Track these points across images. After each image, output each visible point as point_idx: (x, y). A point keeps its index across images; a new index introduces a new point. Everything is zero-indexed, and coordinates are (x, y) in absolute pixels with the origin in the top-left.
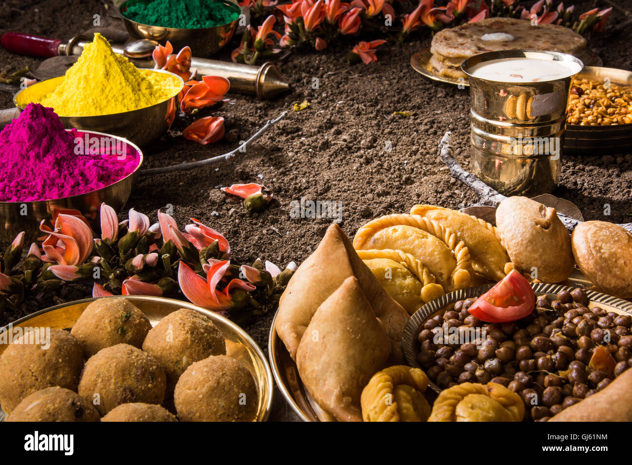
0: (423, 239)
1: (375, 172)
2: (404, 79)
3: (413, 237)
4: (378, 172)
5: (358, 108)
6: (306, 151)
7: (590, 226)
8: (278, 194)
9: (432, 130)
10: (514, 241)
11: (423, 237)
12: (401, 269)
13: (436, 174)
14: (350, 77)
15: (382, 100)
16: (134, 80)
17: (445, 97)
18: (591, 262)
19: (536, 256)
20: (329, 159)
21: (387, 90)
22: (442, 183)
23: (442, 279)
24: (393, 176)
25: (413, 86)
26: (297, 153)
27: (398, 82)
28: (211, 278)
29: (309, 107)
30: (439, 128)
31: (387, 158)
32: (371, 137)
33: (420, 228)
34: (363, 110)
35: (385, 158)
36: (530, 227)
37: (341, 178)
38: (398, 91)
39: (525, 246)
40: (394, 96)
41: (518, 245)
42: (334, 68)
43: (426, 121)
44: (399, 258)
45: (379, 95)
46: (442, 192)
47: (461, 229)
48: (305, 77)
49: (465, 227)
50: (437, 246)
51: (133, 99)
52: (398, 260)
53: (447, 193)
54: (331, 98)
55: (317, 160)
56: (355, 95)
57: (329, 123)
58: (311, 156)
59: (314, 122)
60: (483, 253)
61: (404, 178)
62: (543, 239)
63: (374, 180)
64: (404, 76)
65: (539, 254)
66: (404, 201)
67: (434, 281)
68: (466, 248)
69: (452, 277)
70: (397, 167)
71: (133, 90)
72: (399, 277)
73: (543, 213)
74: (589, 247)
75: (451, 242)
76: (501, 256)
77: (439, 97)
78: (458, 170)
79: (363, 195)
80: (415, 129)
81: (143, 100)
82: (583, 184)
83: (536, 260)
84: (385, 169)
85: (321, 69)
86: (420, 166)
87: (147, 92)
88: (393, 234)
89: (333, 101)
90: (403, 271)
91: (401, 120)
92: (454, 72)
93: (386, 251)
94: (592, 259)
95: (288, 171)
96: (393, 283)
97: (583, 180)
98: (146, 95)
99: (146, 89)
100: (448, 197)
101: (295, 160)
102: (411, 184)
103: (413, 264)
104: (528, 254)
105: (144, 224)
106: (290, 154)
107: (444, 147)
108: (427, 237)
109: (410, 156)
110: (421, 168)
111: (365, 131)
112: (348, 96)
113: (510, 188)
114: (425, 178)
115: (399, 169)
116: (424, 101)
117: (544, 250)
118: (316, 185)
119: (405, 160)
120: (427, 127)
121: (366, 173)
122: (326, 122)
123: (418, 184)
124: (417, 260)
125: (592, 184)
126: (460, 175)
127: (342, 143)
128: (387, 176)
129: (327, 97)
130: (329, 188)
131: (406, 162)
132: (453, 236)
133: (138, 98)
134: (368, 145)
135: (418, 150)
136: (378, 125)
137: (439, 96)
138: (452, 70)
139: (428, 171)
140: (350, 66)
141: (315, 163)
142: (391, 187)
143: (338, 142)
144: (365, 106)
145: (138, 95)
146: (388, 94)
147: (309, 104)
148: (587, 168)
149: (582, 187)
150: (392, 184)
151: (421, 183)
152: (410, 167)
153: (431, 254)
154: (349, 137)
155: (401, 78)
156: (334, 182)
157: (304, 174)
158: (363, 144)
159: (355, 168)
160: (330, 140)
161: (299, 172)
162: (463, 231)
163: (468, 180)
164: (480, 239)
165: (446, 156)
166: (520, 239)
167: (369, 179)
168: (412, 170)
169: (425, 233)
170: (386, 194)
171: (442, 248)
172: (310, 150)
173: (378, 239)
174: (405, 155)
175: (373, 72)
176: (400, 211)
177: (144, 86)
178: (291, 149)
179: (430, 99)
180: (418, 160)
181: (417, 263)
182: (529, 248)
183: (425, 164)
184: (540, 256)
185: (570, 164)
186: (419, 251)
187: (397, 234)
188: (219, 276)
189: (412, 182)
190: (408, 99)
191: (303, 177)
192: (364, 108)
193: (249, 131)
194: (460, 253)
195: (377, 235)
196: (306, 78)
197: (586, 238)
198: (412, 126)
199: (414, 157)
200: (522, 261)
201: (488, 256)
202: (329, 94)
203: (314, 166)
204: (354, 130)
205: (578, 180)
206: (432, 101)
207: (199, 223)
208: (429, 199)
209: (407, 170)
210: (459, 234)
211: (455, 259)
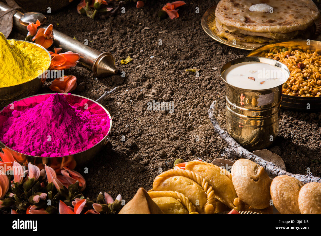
0: (190, 186)
1: (171, 121)
2: (196, 35)
3: (185, 184)
4: (172, 121)
5: (163, 64)
6: (129, 101)
7: (280, 181)
8: (111, 137)
9: (209, 86)
10: (239, 188)
11: (190, 184)
12: (177, 203)
13: (208, 123)
14: (160, 33)
15: (180, 55)
16: (20, 59)
17: (222, 55)
18: (278, 202)
19: (250, 196)
20: (143, 109)
21: (184, 46)
22: (210, 130)
23: (199, 208)
24: (181, 125)
25: (202, 43)
26: (123, 102)
27: (192, 40)
28: (76, 210)
29: (131, 62)
30: (214, 84)
31: (178, 110)
32: (170, 92)
33: (189, 178)
34: (166, 66)
35: (177, 110)
36: (247, 180)
37: (149, 125)
38: (191, 47)
39: (244, 191)
40: (188, 52)
41: (241, 190)
42: (149, 23)
43: (206, 77)
44: (177, 197)
45: (178, 50)
46: (210, 138)
47: (212, 178)
48: (129, 31)
49: (214, 177)
50: (197, 190)
51: (20, 73)
52: (176, 198)
53: (212, 140)
54: (146, 53)
55: (135, 108)
56: (162, 51)
57: (144, 77)
58: (132, 105)
59: (134, 76)
60: (222, 192)
61: (188, 126)
62: (254, 187)
63: (170, 127)
64: (196, 33)
65: (251, 195)
66: (186, 145)
67: (195, 210)
68: (213, 191)
69: (204, 208)
70: (184, 117)
71: (20, 67)
72: (176, 208)
73: (256, 172)
74: (277, 194)
75: (205, 187)
76: (233, 194)
77: (217, 55)
78: (218, 128)
79: (162, 139)
80: (198, 84)
81: (26, 73)
82: (294, 135)
83: (250, 198)
84: (177, 119)
85: (140, 23)
86: (198, 117)
87: (28, 67)
88: (174, 181)
89: (147, 56)
90: (178, 205)
91: (191, 76)
92: (229, 36)
93: (170, 192)
94: (278, 200)
95: (117, 118)
96: (172, 211)
97: (295, 132)
98: (28, 69)
99: (28, 65)
100: (213, 142)
101: (122, 109)
102: (192, 130)
103: (184, 201)
104: (246, 195)
105: (38, 173)
106: (119, 103)
107: (211, 112)
108: (192, 184)
109: (193, 108)
110: (199, 118)
111: (167, 85)
112: (157, 52)
113: (247, 141)
114: (201, 126)
115: (185, 119)
116: (207, 58)
117: (254, 193)
118: (134, 129)
119: (190, 111)
120: (206, 83)
121: (165, 122)
122: (142, 77)
123: (196, 130)
124: (186, 197)
125: (299, 136)
126: (219, 131)
127: (152, 96)
128: (177, 124)
129: (143, 52)
130: (142, 132)
131: (190, 113)
132: (206, 183)
133: (23, 72)
134: (167, 99)
135: (199, 103)
136: (175, 80)
137: (218, 53)
138: (228, 34)
139: (203, 121)
140: (160, 21)
141: (134, 111)
142: (179, 133)
143: (149, 95)
144: (168, 62)
145: (23, 70)
146: (184, 50)
147: (131, 59)
148: (299, 123)
149: (293, 137)
150: (181, 131)
151: (198, 129)
152: (192, 118)
153: (194, 194)
154: (156, 91)
155: (194, 34)
156: (145, 128)
157: (127, 121)
158: (164, 98)
159: (158, 117)
160: (144, 93)
161: (124, 119)
162: (213, 179)
163: (223, 135)
164: (222, 184)
165: (212, 119)
166: (242, 187)
167: (167, 126)
168: (194, 119)
169: (192, 181)
170: (176, 139)
171: (200, 191)
172: (131, 100)
173: (166, 184)
174: (190, 107)
175: (176, 29)
176: (183, 152)
177: (26, 63)
178: (119, 100)
179: (211, 56)
180: (198, 111)
181: (186, 200)
182: (246, 192)
183: (202, 115)
184: (252, 196)
185: (290, 118)
186: (188, 192)
187: (176, 182)
188: (81, 209)
189: (193, 129)
190: (197, 55)
191: (127, 123)
192: (167, 64)
193: (92, 83)
194: (209, 193)
195: (166, 181)
196: (130, 33)
197: (276, 188)
198: (197, 82)
199: (195, 109)
200: (243, 198)
201: (226, 194)
202: (145, 50)
203: (134, 113)
204: (160, 84)
205: (292, 132)
206: (213, 57)
207: (68, 170)
208: (201, 144)
209: (190, 120)
210: (210, 181)
211: (207, 197)
